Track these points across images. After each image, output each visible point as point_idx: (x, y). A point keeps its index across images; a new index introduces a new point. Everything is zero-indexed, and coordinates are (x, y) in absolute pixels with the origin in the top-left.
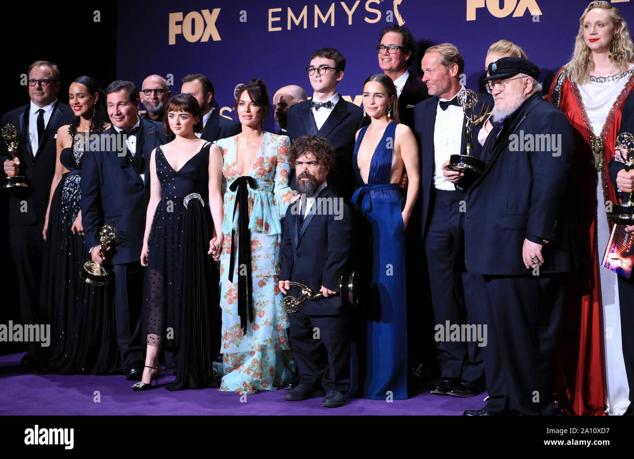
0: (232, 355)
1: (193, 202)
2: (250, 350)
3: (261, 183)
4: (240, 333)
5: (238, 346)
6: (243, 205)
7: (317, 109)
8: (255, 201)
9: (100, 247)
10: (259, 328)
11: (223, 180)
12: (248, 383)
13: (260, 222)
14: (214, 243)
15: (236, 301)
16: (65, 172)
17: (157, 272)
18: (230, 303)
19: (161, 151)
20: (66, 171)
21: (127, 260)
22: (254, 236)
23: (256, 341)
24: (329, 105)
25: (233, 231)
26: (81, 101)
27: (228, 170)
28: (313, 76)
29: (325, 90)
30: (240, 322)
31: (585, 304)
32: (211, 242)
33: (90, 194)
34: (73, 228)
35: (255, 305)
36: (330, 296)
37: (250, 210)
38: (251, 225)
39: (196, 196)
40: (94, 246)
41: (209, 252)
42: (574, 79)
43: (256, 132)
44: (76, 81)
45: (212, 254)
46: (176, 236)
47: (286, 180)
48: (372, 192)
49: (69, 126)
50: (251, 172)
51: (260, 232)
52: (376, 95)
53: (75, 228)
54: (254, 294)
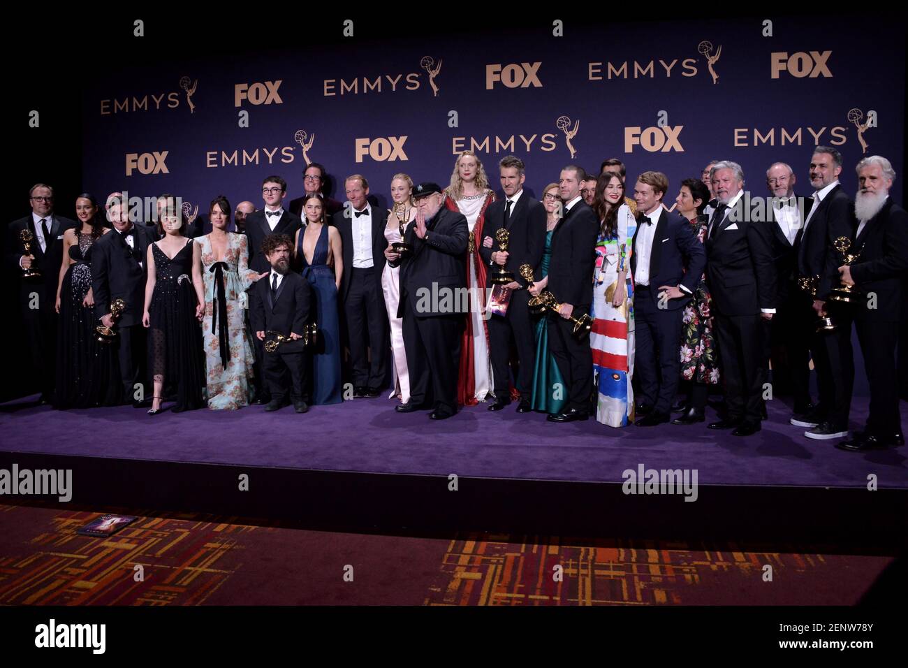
0: (215, 384)
1: (184, 280)
2: (228, 380)
3: (230, 266)
4: (222, 369)
5: (220, 378)
6: (220, 282)
7: (269, 216)
8: (228, 279)
9: (111, 315)
10: (234, 364)
11: (202, 266)
12: (233, 402)
13: (232, 293)
14: (199, 309)
15: (219, 347)
16: (71, 263)
17: (160, 331)
18: (214, 349)
19: (156, 246)
20: (73, 262)
21: (131, 324)
22: (228, 302)
23: (235, 374)
24: (277, 214)
25: (214, 300)
26: (87, 211)
27: (206, 258)
28: (265, 195)
29: (275, 205)
30: (221, 362)
31: (466, 337)
32: (198, 308)
33: (99, 278)
34: (84, 303)
35: (230, 349)
36: (298, 339)
37: (225, 285)
38: (227, 295)
39: (185, 276)
40: (105, 314)
41: (197, 315)
42: (453, 197)
43: (224, 232)
44: (82, 197)
45: (199, 316)
46: (173, 305)
47: (246, 264)
48: (315, 270)
49: (74, 229)
50: (223, 259)
51: (233, 300)
52: (316, 207)
53: (86, 303)
54: (229, 342)
